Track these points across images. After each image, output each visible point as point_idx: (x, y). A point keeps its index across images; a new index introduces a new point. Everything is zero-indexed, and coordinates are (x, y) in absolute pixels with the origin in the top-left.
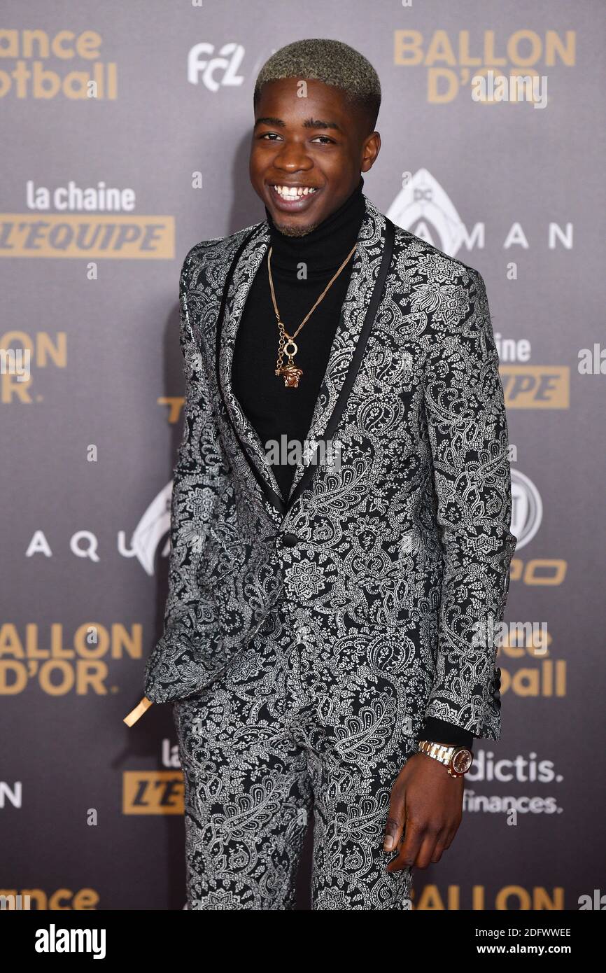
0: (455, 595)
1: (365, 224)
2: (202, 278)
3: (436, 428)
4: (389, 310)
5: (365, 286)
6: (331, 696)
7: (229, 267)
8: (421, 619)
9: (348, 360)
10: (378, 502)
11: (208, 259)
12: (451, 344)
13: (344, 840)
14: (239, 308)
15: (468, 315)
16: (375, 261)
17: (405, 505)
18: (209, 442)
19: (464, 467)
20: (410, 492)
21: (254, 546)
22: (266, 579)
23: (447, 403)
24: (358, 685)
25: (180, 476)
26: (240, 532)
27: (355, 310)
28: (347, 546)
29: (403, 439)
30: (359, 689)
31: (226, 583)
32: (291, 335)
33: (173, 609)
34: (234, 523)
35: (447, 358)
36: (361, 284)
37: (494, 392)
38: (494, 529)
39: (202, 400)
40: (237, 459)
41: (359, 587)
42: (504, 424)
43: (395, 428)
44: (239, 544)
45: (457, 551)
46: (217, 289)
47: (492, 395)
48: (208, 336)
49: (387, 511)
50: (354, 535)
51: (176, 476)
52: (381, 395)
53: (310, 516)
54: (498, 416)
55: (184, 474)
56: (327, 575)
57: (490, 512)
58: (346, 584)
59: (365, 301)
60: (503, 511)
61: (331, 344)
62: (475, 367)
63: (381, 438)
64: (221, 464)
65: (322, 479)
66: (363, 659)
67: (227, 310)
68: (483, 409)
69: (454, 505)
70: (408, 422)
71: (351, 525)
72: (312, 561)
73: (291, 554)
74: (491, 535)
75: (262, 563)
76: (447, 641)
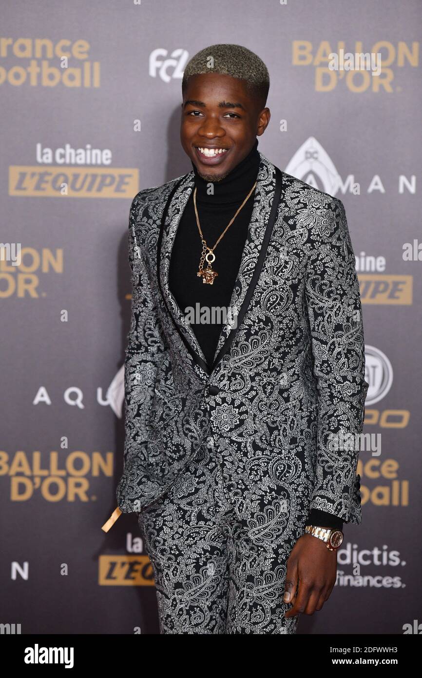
0: (328, 424)
1: (261, 170)
2: (146, 214)
3: (314, 308)
4: (281, 227)
5: (264, 211)
6: (244, 498)
7: (165, 205)
8: (305, 444)
9: (254, 262)
10: (276, 361)
11: (149, 200)
12: (325, 250)
13: (251, 602)
14: (173, 232)
15: (336, 229)
16: (270, 195)
17: (294, 363)
18: (150, 329)
19: (333, 335)
20: (297, 354)
21: (188, 398)
22: (199, 420)
23: (322, 291)
24: (263, 491)
25: (130, 355)
26: (176, 390)
27: (258, 228)
28: (254, 393)
29: (292, 317)
30: (264, 493)
31: (169, 425)
32: (211, 248)
33: (130, 448)
34: (171, 384)
35: (322, 259)
36: (261, 210)
37: (353, 283)
38: (354, 378)
39: (145, 301)
40: (173, 337)
41: (263, 422)
42: (360, 305)
43: (287, 309)
44: (177, 398)
45: (329, 394)
46: (157, 220)
47: (352, 285)
48: (151, 253)
49: (282, 367)
50: (259, 385)
51: (127, 355)
52: (277, 286)
53: (229, 373)
54: (356, 300)
55: (133, 354)
56: (240, 414)
57: (352, 366)
58: (254, 420)
59: (264, 222)
60: (360, 366)
61: (242, 251)
62: (341, 265)
63: (278, 316)
64: (158, 345)
65: (237, 346)
66: (266, 473)
67: (165, 234)
68: (346, 295)
69: (327, 362)
70: (295, 304)
71: (257, 378)
72: (230, 405)
73: (215, 400)
74: (353, 382)
75: (194, 409)
76: (324, 456)
